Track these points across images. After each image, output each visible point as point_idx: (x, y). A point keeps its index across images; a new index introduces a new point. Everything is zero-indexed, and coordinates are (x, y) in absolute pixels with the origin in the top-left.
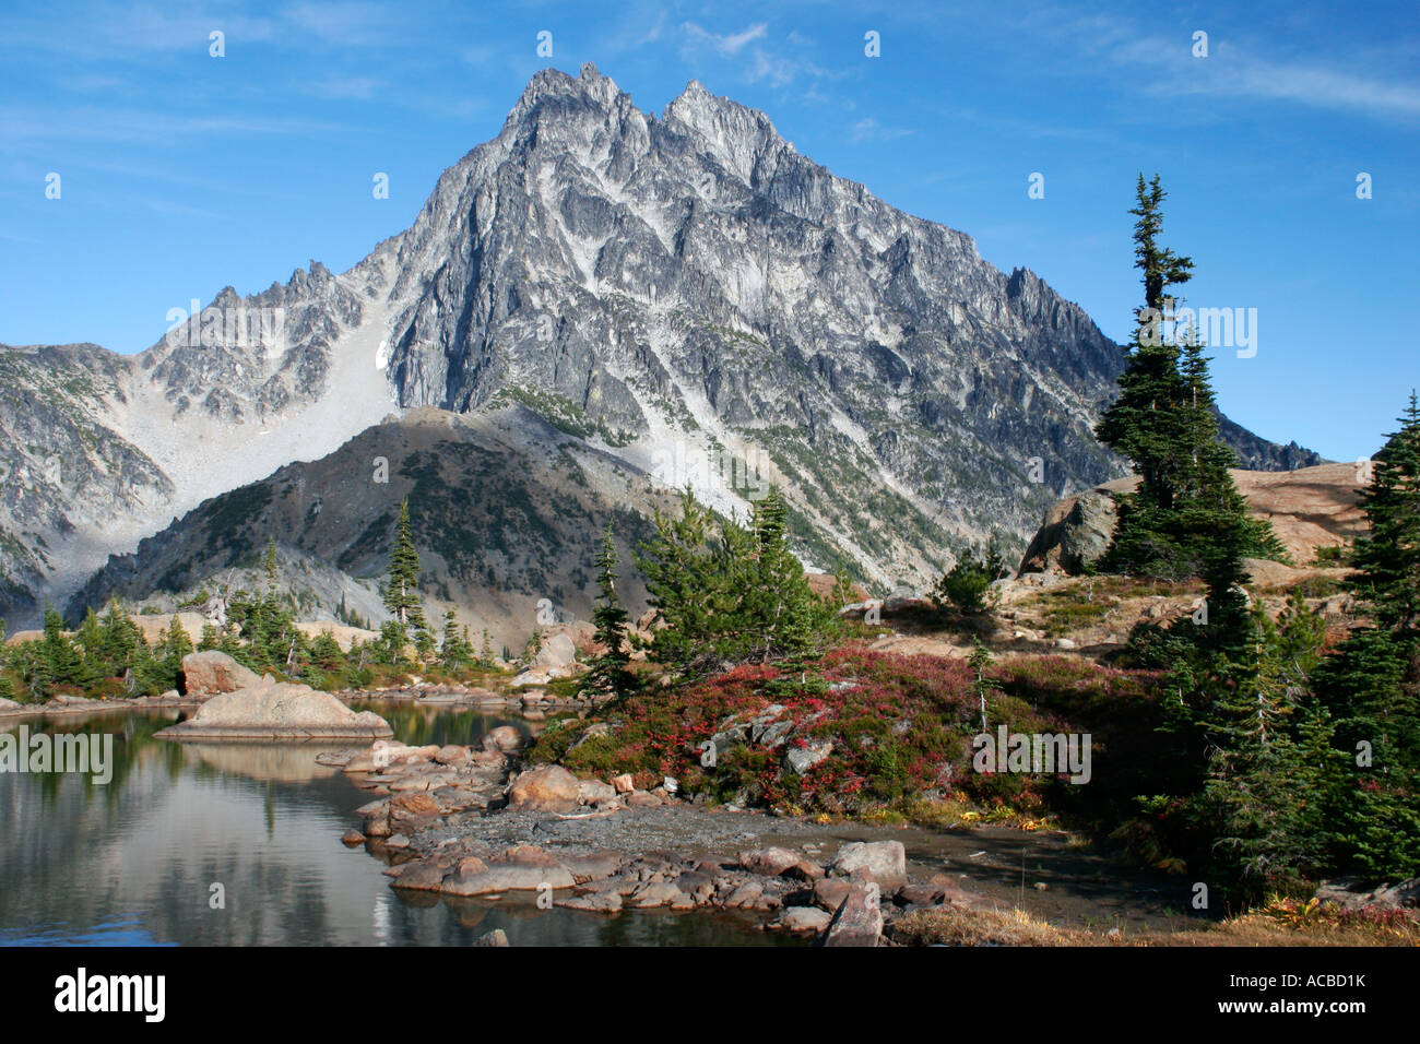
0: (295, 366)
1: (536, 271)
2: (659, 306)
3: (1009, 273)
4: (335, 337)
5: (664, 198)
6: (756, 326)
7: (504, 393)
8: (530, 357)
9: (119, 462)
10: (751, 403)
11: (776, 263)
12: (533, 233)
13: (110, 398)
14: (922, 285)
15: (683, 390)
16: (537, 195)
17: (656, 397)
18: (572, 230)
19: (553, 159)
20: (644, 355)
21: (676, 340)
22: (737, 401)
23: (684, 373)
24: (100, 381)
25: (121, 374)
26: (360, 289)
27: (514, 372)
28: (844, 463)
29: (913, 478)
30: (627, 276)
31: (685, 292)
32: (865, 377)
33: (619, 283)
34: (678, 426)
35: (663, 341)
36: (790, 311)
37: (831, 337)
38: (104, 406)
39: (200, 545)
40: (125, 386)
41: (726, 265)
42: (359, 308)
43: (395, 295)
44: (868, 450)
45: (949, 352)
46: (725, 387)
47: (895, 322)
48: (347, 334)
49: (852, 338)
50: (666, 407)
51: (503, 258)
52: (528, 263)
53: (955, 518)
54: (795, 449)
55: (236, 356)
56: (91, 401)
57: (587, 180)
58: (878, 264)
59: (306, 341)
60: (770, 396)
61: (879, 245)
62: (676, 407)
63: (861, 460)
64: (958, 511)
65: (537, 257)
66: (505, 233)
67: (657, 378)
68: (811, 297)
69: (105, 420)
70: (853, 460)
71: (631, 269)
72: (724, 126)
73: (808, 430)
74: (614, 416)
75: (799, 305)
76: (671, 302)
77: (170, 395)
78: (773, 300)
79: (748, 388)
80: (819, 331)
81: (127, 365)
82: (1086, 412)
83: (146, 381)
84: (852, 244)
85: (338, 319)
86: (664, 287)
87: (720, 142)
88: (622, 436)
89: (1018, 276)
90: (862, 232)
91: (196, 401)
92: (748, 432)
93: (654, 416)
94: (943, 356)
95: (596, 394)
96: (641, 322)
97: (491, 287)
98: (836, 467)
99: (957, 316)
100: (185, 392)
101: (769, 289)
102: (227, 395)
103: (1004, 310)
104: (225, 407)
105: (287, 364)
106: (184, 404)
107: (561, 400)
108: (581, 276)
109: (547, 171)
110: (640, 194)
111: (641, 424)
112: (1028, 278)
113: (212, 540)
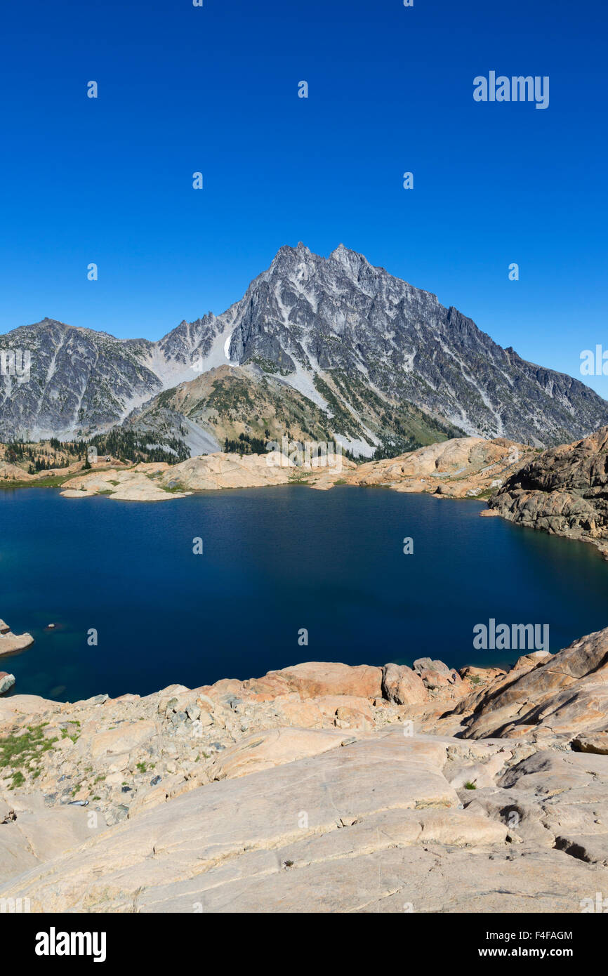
0: (202, 346)
1: (268, 319)
2: (306, 329)
3: (448, 308)
4: (215, 336)
5: (316, 291)
6: (339, 335)
7: (250, 360)
8: (262, 347)
9: (147, 376)
10: (330, 361)
11: (350, 313)
12: (268, 307)
13: (147, 356)
14: (407, 316)
15: (309, 356)
16: (273, 293)
17: (300, 359)
18: (283, 303)
19: (281, 279)
20: (298, 346)
21: (310, 341)
22: (326, 360)
23: (311, 352)
24: (145, 351)
25: (152, 348)
26: (224, 320)
27: (256, 352)
28: (357, 380)
29: (379, 385)
30: (298, 320)
31: (315, 324)
32: (376, 350)
33: (295, 322)
34: (306, 369)
35: (305, 342)
36: (353, 329)
37: (367, 337)
38: (145, 359)
39: (156, 406)
40: (152, 352)
41: (333, 314)
42: (223, 327)
43: (235, 322)
44: (367, 376)
45: (411, 340)
46: (322, 356)
47: (393, 330)
48: (219, 335)
49: (373, 337)
50: (303, 363)
51: (258, 315)
52: (266, 316)
53: (391, 398)
54: (341, 376)
55: (185, 343)
56: (141, 357)
57: (291, 286)
58: (394, 309)
59: (206, 338)
60: (337, 359)
61: (396, 302)
62: (306, 362)
63: (363, 379)
64: (393, 396)
65: (269, 314)
66: (259, 306)
67: (301, 353)
68: (360, 324)
69: (145, 364)
70: (361, 379)
71: (299, 317)
72: (350, 260)
73: (346, 369)
74: (285, 367)
75: (356, 327)
76: (310, 328)
77: (165, 355)
78: (348, 325)
79: (330, 356)
80: (361, 335)
81: (153, 345)
82: (461, 359)
83: (159, 350)
84: (387, 302)
85: (216, 330)
86: (309, 324)
87: (348, 266)
88: (287, 372)
89: (451, 309)
90: (391, 298)
91: (173, 357)
92: (328, 370)
93: (298, 365)
94: (407, 342)
95: (280, 359)
96: (300, 334)
97: (254, 325)
98: (353, 381)
99: (418, 327)
100: (170, 354)
101: (346, 321)
102: (182, 355)
103: (440, 323)
104: (181, 359)
105: (200, 346)
106: (169, 358)
107: (269, 361)
108: (283, 320)
109: (279, 283)
110: (309, 290)
111: (293, 368)
112: (454, 310)
113: (159, 404)
